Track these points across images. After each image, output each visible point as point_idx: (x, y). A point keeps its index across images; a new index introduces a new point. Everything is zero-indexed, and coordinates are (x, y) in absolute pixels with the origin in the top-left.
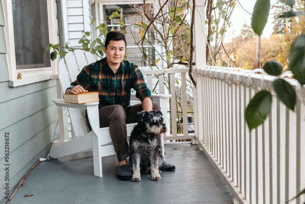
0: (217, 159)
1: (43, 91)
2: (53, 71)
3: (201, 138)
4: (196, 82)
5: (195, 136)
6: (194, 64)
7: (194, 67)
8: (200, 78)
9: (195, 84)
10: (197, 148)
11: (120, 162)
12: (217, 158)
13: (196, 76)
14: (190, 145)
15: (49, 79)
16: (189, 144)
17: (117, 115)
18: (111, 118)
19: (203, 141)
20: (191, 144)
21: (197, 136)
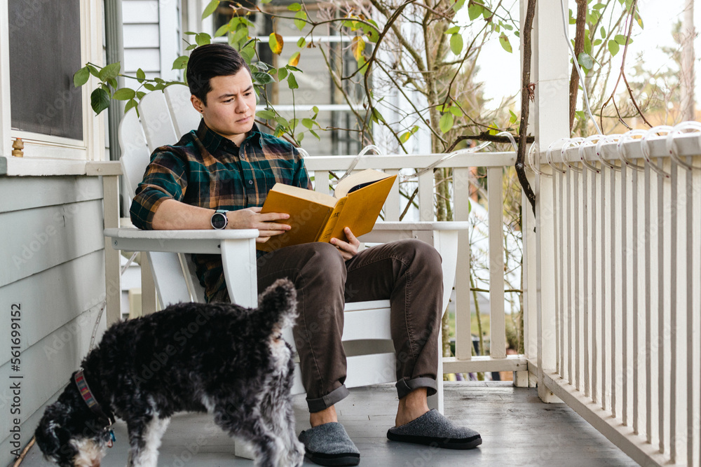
0: (611, 414)
1: (65, 207)
2: (87, 155)
3: (549, 365)
4: (539, 194)
5: (527, 364)
6: (531, 140)
7: (530, 149)
8: (550, 180)
9: (533, 199)
10: (535, 396)
11: (316, 415)
12: (613, 410)
13: (537, 173)
14: (511, 390)
15: (82, 173)
16: (509, 386)
17: (322, 271)
18: (301, 278)
19: (557, 373)
20: (515, 386)
21: (534, 362)
